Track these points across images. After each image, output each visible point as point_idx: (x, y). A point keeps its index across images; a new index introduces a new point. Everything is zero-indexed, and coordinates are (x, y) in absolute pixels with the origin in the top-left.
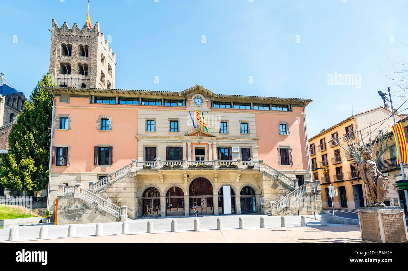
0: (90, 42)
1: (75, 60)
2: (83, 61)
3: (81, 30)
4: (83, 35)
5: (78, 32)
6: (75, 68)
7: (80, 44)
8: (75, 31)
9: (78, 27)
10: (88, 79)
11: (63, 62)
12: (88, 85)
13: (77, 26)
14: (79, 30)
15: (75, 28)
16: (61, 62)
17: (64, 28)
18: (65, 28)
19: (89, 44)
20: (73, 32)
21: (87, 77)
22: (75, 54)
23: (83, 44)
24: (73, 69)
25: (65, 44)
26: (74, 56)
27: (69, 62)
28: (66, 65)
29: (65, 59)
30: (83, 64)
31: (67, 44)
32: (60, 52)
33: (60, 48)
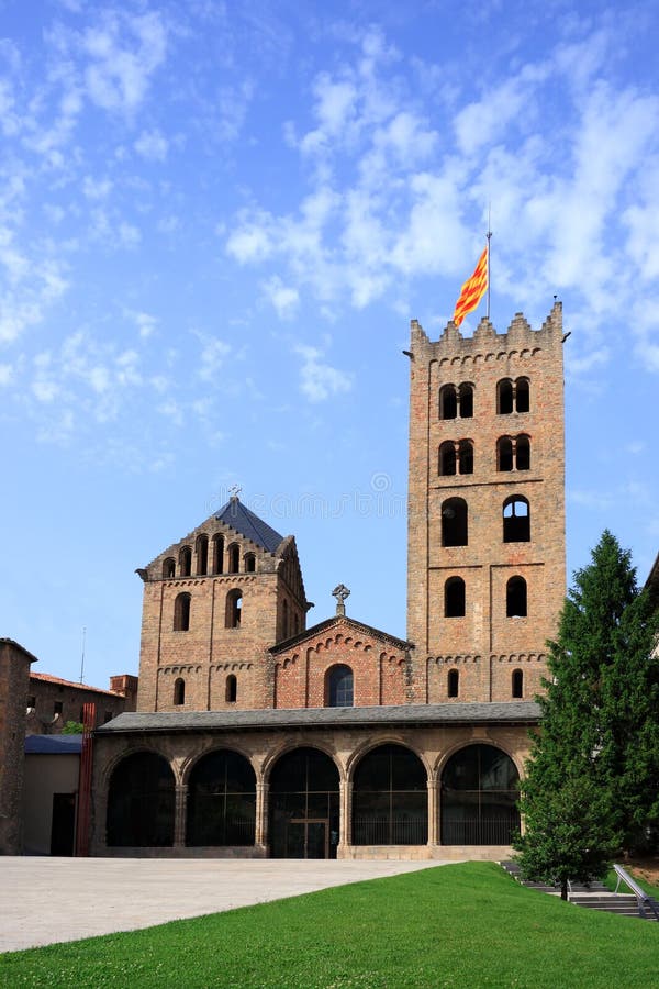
0: (534, 366)
1: (484, 428)
2: (512, 425)
3: (505, 336)
5: (495, 342)
6: (484, 454)
7: (502, 377)
8: (482, 341)
9: (494, 327)
10: (533, 482)
11: (450, 439)
12: (535, 498)
13: (489, 325)
14: (497, 336)
15: (483, 333)
16: (444, 439)
17: (448, 339)
18: (451, 338)
19: (530, 372)
20: (477, 344)
21: (530, 476)
22: (483, 410)
23: (510, 376)
24: (483, 456)
25: (453, 385)
26: (481, 415)
27: (468, 437)
28: (457, 447)
29: (455, 429)
30: (512, 438)
31: (458, 385)
32: (438, 409)
33: (438, 398)
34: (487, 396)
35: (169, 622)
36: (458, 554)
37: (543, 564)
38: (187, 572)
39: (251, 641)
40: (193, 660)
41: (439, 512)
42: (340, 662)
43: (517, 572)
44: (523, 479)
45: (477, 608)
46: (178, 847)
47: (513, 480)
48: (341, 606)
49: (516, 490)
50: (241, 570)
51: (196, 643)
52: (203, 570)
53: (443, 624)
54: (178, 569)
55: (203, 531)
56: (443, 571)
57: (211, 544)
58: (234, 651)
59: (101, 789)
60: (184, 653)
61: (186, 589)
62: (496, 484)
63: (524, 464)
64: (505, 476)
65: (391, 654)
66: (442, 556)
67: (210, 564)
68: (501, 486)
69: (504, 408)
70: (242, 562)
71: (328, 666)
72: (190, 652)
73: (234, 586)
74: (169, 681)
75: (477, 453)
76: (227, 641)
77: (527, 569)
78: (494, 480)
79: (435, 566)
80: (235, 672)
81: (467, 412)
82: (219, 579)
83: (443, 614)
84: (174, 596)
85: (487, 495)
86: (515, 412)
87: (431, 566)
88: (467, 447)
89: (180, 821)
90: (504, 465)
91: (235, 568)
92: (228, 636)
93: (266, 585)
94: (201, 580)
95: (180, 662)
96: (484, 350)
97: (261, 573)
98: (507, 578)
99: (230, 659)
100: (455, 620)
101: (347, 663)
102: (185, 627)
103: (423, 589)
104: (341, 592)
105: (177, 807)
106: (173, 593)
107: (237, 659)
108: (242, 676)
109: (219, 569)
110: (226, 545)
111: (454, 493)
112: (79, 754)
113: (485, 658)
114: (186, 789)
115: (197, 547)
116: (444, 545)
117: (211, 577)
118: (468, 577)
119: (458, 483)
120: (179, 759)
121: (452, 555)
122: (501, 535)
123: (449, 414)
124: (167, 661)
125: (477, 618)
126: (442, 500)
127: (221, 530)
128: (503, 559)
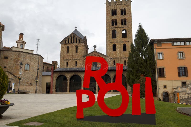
1: (119, 17)
2: (123, 17)
5: (120, 2)
10: (127, 27)
16: (112, 19)
18: (113, 1)
19: (126, 8)
20: (117, 3)
21: (126, 26)
22: (118, 14)
23: (122, 8)
24: (119, 22)
26: (118, 15)
27: (116, 19)
28: (114, 21)
29: (114, 17)
30: (123, 19)
31: (114, 10)
32: (111, 14)
33: (111, 12)
34: (119, 12)
35: (65, 52)
36: (115, 40)
37: (129, 42)
38: (68, 42)
39: (79, 55)
40: (69, 58)
41: (111, 32)
43: (125, 43)
45: (118, 49)
46: (68, 92)
47: (123, 27)
48: (95, 49)
49: (124, 29)
50: (78, 42)
51: (70, 55)
53: (112, 52)
54: (67, 42)
55: (71, 35)
56: (112, 43)
57: (73, 37)
59: (55, 82)
60: (68, 57)
61: (68, 45)
62: (121, 27)
63: (125, 24)
64: (122, 26)
65: (104, 57)
66: (112, 40)
67: (72, 41)
68: (122, 28)
69: (122, 14)
70: (78, 41)
72: (69, 57)
73: (76, 45)
74: (65, 62)
75: (118, 22)
76: (75, 55)
77: (126, 43)
78: (121, 26)
79: (111, 42)
80: (77, 61)
81: (116, 14)
82: (74, 44)
83: (112, 50)
85: (119, 29)
86: (123, 15)
87: (110, 42)
88: (116, 21)
89: (68, 88)
90: (122, 24)
93: (82, 45)
94: (71, 44)
95: (67, 59)
97: (81, 43)
98: (123, 44)
99: (76, 58)
100: (115, 52)
102: (68, 52)
103: (109, 46)
104: (95, 46)
105: (68, 85)
106: (66, 46)
107: (77, 58)
108: (78, 61)
109: (74, 42)
110: (75, 38)
111: (114, 29)
112: (51, 75)
113: (120, 58)
114: (69, 82)
115: (70, 38)
116: (112, 38)
117: (72, 43)
118: (117, 44)
119: (115, 27)
120: (68, 76)
121: (114, 40)
122: (122, 36)
123: (113, 15)
124: (65, 59)
125: (118, 51)
126: (112, 30)
127: (74, 35)
128: (122, 41)
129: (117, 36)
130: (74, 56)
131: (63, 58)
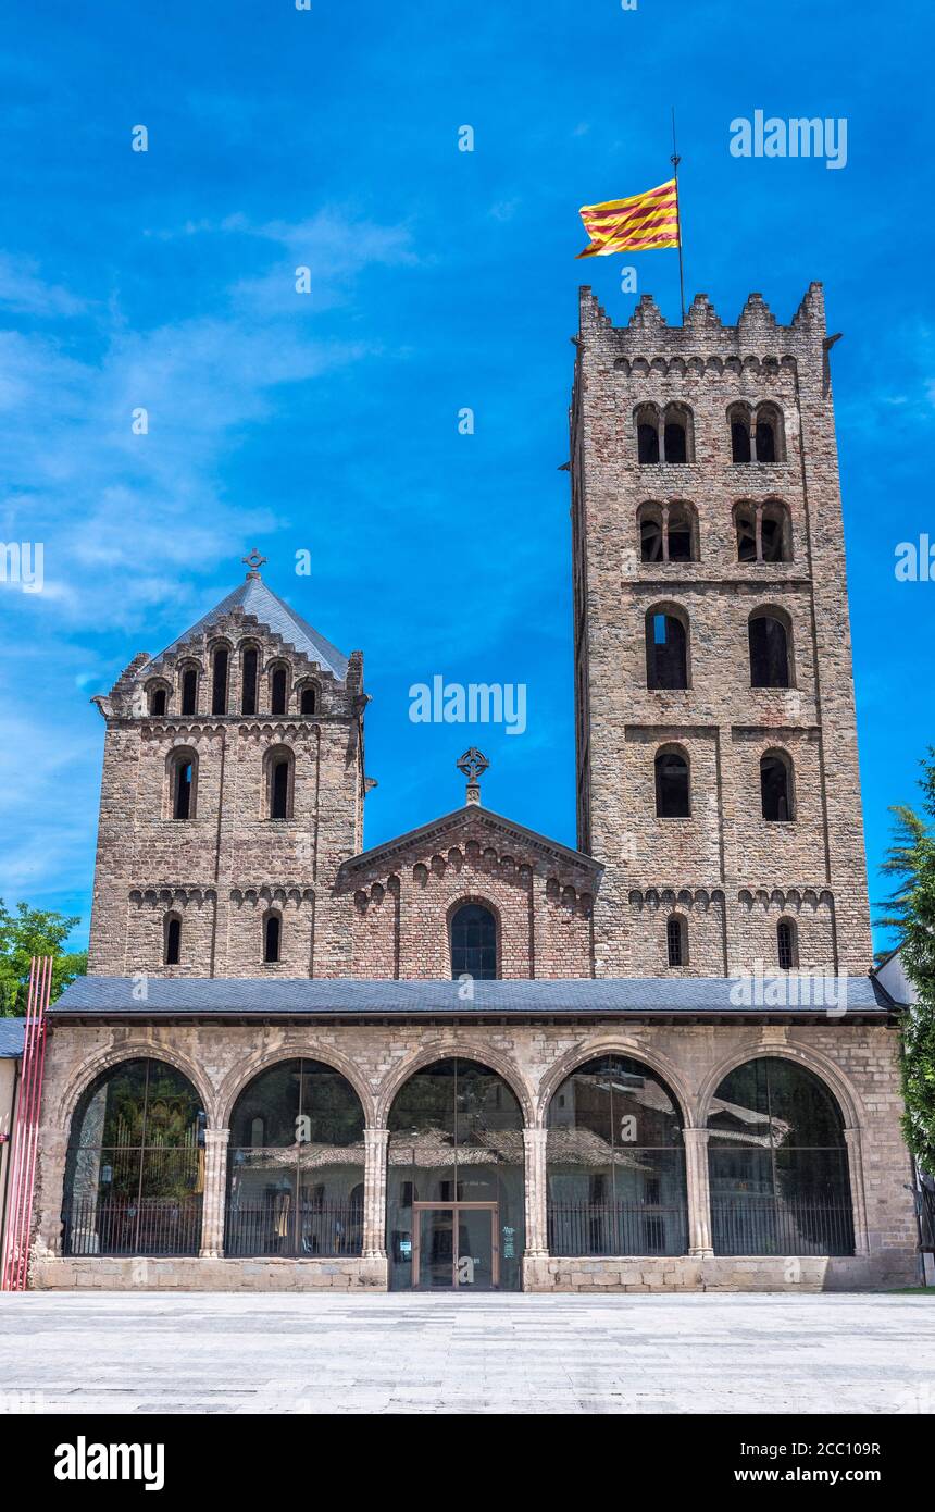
0: (784, 386)
1: (711, 486)
2: (756, 485)
3: (736, 329)
4: (745, 351)
5: (720, 340)
6: (715, 527)
7: (734, 399)
8: (700, 336)
9: (717, 313)
10: (794, 584)
11: (654, 498)
12: (800, 612)
13: (710, 310)
14: (723, 329)
15: (700, 321)
16: (643, 497)
17: (642, 326)
18: (647, 324)
19: (782, 396)
20: (690, 339)
21: (791, 574)
22: (708, 451)
23: (746, 398)
24: (712, 532)
25: (653, 405)
26: (706, 461)
27: (682, 497)
28: (665, 514)
29: (663, 481)
30: (756, 506)
31: (662, 405)
32: (633, 445)
33: (629, 425)
34: (711, 429)
36: (677, 703)
37: (818, 729)
38: (189, 706)
39: (310, 847)
40: (200, 877)
41: (640, 625)
42: (473, 892)
43: (776, 741)
44: (781, 577)
45: (711, 800)
47: (759, 578)
48: (474, 788)
49: (767, 597)
50: (293, 710)
51: (205, 844)
52: (219, 706)
53: (655, 829)
54: (175, 707)
55: (219, 633)
56: (652, 735)
57: (236, 659)
58: (277, 863)
59: (58, 1132)
61: (186, 740)
62: (735, 583)
63: (777, 554)
64: (748, 572)
65: (565, 881)
66: (648, 705)
67: (235, 695)
68: (743, 589)
69: (740, 454)
70: (293, 697)
71: (451, 900)
73: (277, 739)
74: (154, 915)
75: (701, 527)
76: (263, 843)
77: (794, 738)
78: (735, 575)
79: (637, 722)
80: (277, 904)
81: (678, 451)
82: (250, 724)
83: (654, 809)
84: (164, 751)
85: (722, 603)
86: (755, 459)
87: (631, 721)
88: (684, 514)
90: (746, 550)
91: (279, 706)
92: (266, 835)
93: (336, 742)
94: (214, 725)
95: (172, 879)
96: (703, 350)
97: (331, 720)
98: (760, 753)
99: (268, 879)
100: (677, 823)
101: (486, 895)
102: (184, 811)
104: (475, 763)
105: (210, 1174)
106: (162, 744)
107: (281, 880)
108: (292, 913)
109: (249, 706)
110: (261, 660)
111: (665, 596)
113: (731, 896)
114: (226, 1139)
115: (206, 660)
116: (651, 686)
117: (235, 720)
118: (696, 748)
119: (672, 577)
120: (217, 1075)
121: (666, 705)
122: (747, 673)
123: (648, 454)
124: (152, 878)
125: (713, 822)
126: (644, 607)
127: (253, 633)
128: (753, 716)
129: (695, 669)
130: (255, 851)
131: (134, 874)
